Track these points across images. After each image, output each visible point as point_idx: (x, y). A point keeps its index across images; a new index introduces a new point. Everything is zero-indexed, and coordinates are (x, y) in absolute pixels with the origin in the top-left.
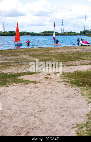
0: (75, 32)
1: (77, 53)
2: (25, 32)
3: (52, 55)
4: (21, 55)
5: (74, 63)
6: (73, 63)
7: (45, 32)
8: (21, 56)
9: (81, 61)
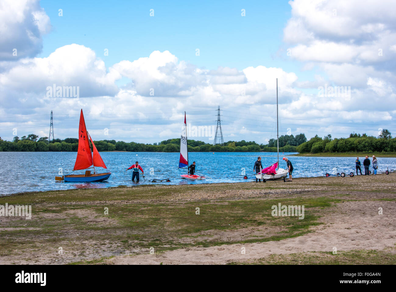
0: (254, 143)
1: (245, 202)
2: (113, 142)
3: (167, 210)
4: (75, 207)
5: (227, 235)
6: (226, 233)
7: (169, 141)
8: (72, 212)
9: (250, 228)
